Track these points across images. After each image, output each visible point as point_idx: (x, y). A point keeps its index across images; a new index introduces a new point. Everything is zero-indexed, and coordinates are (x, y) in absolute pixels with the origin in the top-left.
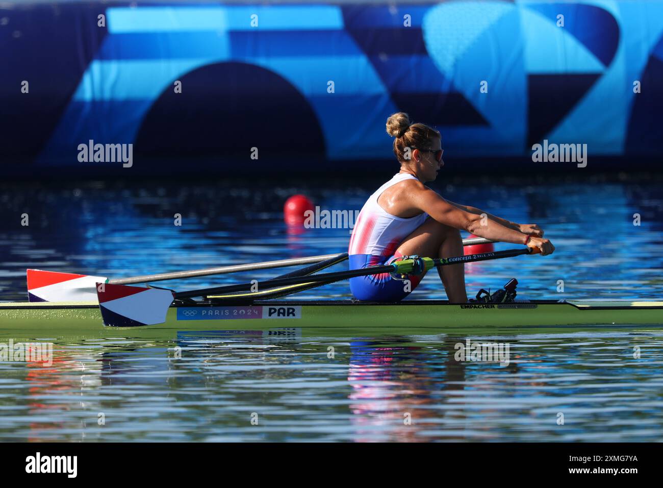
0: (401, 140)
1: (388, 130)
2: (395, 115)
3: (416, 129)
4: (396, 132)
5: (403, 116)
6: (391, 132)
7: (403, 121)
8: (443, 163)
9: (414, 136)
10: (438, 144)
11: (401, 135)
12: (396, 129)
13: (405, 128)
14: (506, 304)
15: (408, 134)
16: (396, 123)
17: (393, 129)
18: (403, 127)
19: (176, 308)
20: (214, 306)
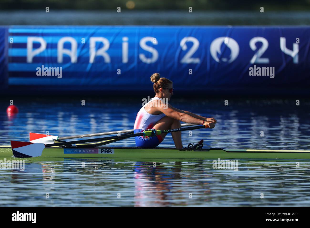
0: (156, 84)
1: (151, 80)
2: (154, 74)
3: (162, 80)
4: (154, 81)
5: (158, 74)
6: (153, 81)
7: (157, 76)
8: (173, 94)
9: (161, 83)
10: (171, 86)
11: (156, 82)
12: (154, 80)
13: (158, 79)
14: (198, 149)
15: (159, 82)
16: (154, 77)
17: (153, 79)
18: (157, 79)
19: (63, 149)
20: (78, 148)
